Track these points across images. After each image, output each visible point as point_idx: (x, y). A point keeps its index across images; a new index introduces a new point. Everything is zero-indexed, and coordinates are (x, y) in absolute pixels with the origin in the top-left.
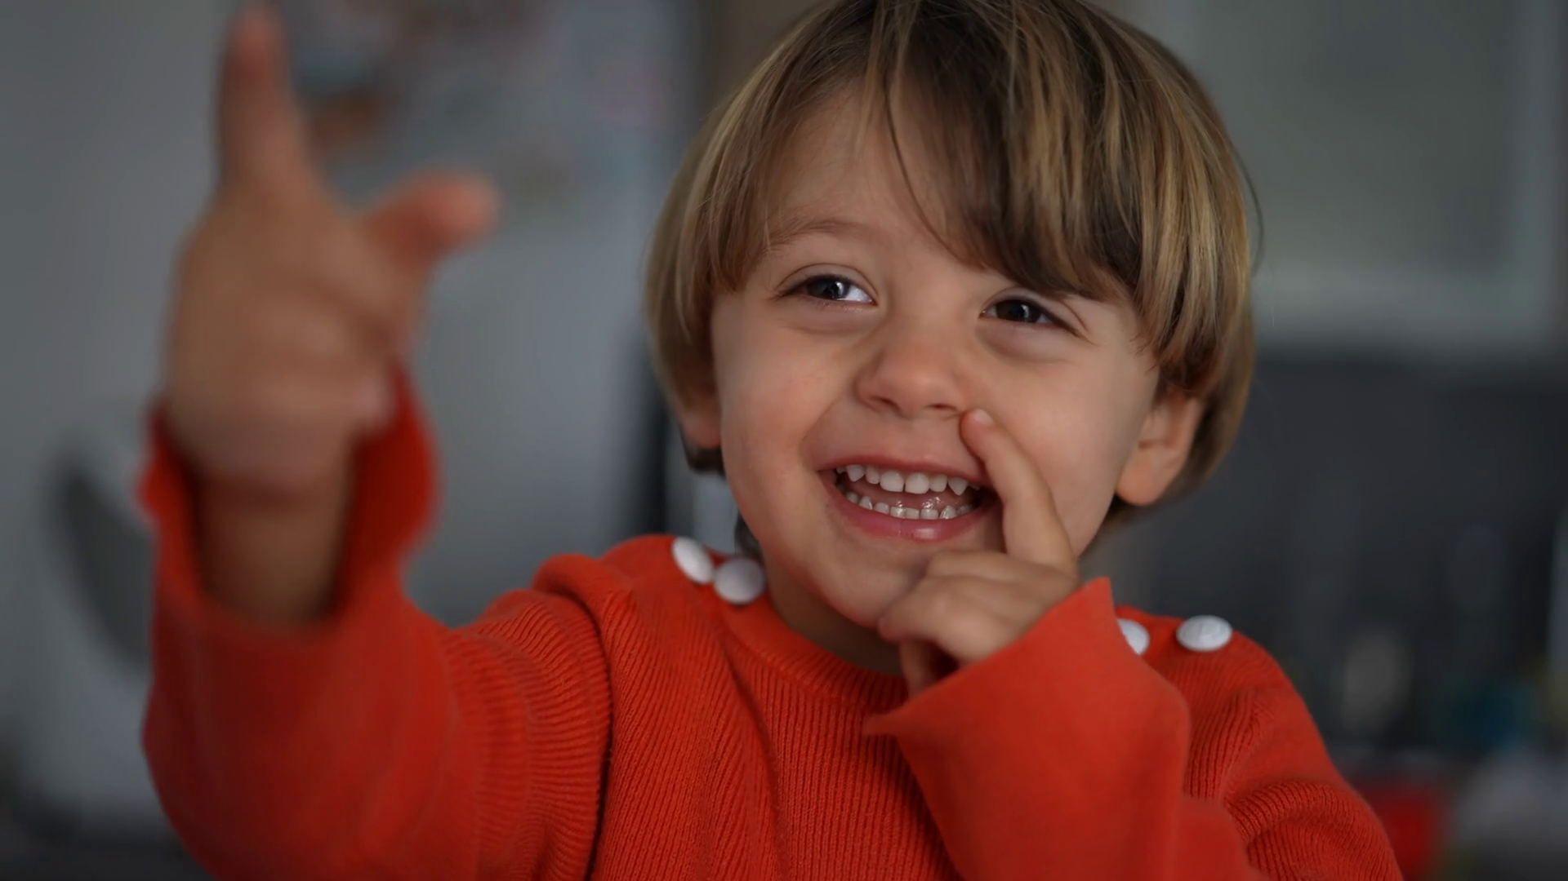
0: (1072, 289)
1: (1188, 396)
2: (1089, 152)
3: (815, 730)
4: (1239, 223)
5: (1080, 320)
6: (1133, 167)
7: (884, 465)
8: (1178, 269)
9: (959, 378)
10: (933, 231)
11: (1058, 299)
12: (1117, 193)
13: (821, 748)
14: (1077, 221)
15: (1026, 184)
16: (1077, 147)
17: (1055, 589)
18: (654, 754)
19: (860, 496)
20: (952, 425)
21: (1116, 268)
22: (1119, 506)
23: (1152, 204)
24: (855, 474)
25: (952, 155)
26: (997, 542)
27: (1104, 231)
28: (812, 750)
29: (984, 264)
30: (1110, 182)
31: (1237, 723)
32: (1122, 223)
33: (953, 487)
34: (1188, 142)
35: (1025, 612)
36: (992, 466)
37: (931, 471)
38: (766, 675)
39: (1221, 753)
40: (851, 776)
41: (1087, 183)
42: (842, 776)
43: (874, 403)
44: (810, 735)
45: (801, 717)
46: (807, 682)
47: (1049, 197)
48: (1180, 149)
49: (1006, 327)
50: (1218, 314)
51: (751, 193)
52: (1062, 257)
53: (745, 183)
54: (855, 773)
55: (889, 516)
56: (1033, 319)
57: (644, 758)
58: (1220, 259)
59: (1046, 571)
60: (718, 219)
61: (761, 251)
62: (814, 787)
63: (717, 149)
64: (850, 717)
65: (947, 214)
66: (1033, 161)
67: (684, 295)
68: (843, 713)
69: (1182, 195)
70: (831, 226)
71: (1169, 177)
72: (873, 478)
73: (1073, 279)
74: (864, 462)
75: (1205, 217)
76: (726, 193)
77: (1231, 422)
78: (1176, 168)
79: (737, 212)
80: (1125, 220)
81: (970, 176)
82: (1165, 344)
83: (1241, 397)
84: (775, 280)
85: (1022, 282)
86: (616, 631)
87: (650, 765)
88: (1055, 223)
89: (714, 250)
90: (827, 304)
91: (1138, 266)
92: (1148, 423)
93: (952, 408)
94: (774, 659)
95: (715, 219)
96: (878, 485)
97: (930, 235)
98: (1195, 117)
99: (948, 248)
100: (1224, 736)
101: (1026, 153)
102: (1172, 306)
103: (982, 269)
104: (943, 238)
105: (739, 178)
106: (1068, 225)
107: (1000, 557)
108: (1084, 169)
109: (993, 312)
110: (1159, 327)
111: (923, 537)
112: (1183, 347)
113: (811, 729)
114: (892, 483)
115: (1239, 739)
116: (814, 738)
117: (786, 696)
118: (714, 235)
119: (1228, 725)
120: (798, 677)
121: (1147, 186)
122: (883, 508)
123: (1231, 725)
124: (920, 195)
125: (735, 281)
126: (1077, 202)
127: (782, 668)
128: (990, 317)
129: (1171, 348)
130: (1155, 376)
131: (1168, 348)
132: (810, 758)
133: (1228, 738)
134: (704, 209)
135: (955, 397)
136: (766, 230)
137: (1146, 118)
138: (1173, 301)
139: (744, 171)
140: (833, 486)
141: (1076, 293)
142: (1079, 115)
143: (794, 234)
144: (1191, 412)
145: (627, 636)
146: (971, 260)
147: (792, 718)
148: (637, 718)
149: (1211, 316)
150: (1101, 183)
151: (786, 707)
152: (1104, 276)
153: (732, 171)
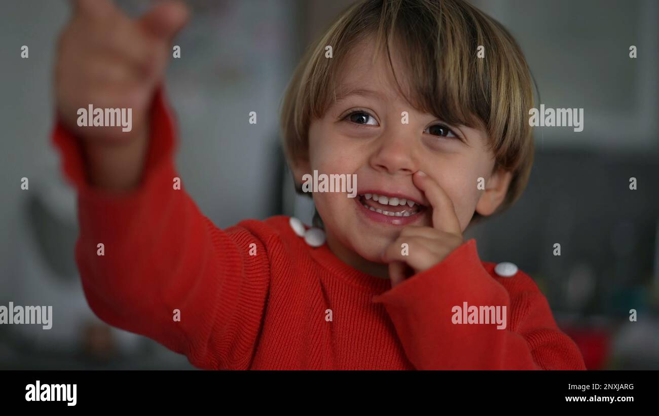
0: (462, 123)
1: (507, 170)
2: (471, 67)
3: (349, 299)
4: (530, 99)
5: (465, 136)
6: (488, 73)
7: (381, 194)
8: (505, 117)
9: (414, 159)
10: (404, 96)
11: (456, 126)
12: (481, 83)
13: (352, 306)
14: (465, 95)
15: (443, 78)
16: (466, 63)
17: (456, 243)
18: (287, 303)
19: (369, 206)
20: (410, 178)
21: (480, 115)
22: (477, 215)
23: (496, 89)
24: (368, 197)
25: (413, 65)
26: (430, 223)
27: (476, 99)
28: (347, 307)
29: (425, 110)
30: (479, 79)
31: (522, 305)
32: (483, 96)
33: (409, 203)
34: (511, 64)
35: (444, 251)
36: (428, 194)
37: (400, 197)
38: (329, 276)
39: (516, 317)
40: (364, 318)
41: (469, 79)
42: (360, 318)
43: (377, 168)
44: (347, 301)
45: (343, 293)
46: (346, 279)
47: (453, 84)
48: (508, 66)
49: (433, 138)
50: (521, 136)
51: (329, 77)
52: (458, 108)
53: (326, 74)
54: (366, 317)
55: (382, 214)
56: (445, 135)
57: (283, 304)
58: (522, 112)
59: (451, 235)
60: (314, 88)
61: (332, 102)
62: (349, 322)
63: (315, 59)
64: (364, 294)
65: (411, 89)
66: (447, 69)
67: (298, 119)
68: (360, 293)
69: (508, 86)
70: (361, 92)
71: (503, 78)
72: (376, 198)
73: (462, 119)
74: (372, 192)
75: (517, 95)
76: (318, 77)
77: (524, 182)
78: (506, 74)
79: (323, 85)
80: (485, 95)
81: (420, 74)
82: (499, 148)
83: (528, 173)
84: (338, 113)
85: (441, 119)
86: (273, 250)
87: (285, 307)
88: (456, 94)
89: (312, 101)
90: (359, 126)
91: (489, 115)
92: (489, 181)
93: (410, 171)
94: (332, 269)
95: (313, 88)
96: (378, 201)
97: (403, 97)
98: (514, 54)
99: (410, 103)
100: (518, 309)
101: (444, 66)
102: (502, 132)
103: (424, 112)
104: (409, 99)
105: (324, 71)
106: (461, 95)
107: (431, 229)
108: (468, 73)
109: (428, 131)
110: (497, 140)
111: (396, 223)
112: (506, 150)
113: (347, 298)
114: (384, 201)
115: (523, 311)
116: (348, 302)
117: (337, 284)
118: (312, 95)
119: (518, 306)
120: (342, 277)
121: (494, 81)
122: (379, 211)
123: (520, 306)
124: (399, 80)
125: (320, 115)
126: (465, 86)
127: (336, 273)
128: (427, 134)
129: (501, 150)
130: (494, 161)
131: (500, 149)
132: (347, 310)
133: (519, 311)
134: (308, 84)
135: (411, 166)
136: (334, 93)
137: (494, 53)
138: (503, 130)
139: (326, 68)
140: (359, 202)
141: (463, 124)
142: (466, 50)
143: (347, 95)
144: (507, 178)
145: (278, 252)
146: (420, 109)
147: (339, 293)
148: (281, 287)
149: (518, 136)
150: (475, 78)
151: (337, 289)
152: (475, 118)
153: (321, 68)
